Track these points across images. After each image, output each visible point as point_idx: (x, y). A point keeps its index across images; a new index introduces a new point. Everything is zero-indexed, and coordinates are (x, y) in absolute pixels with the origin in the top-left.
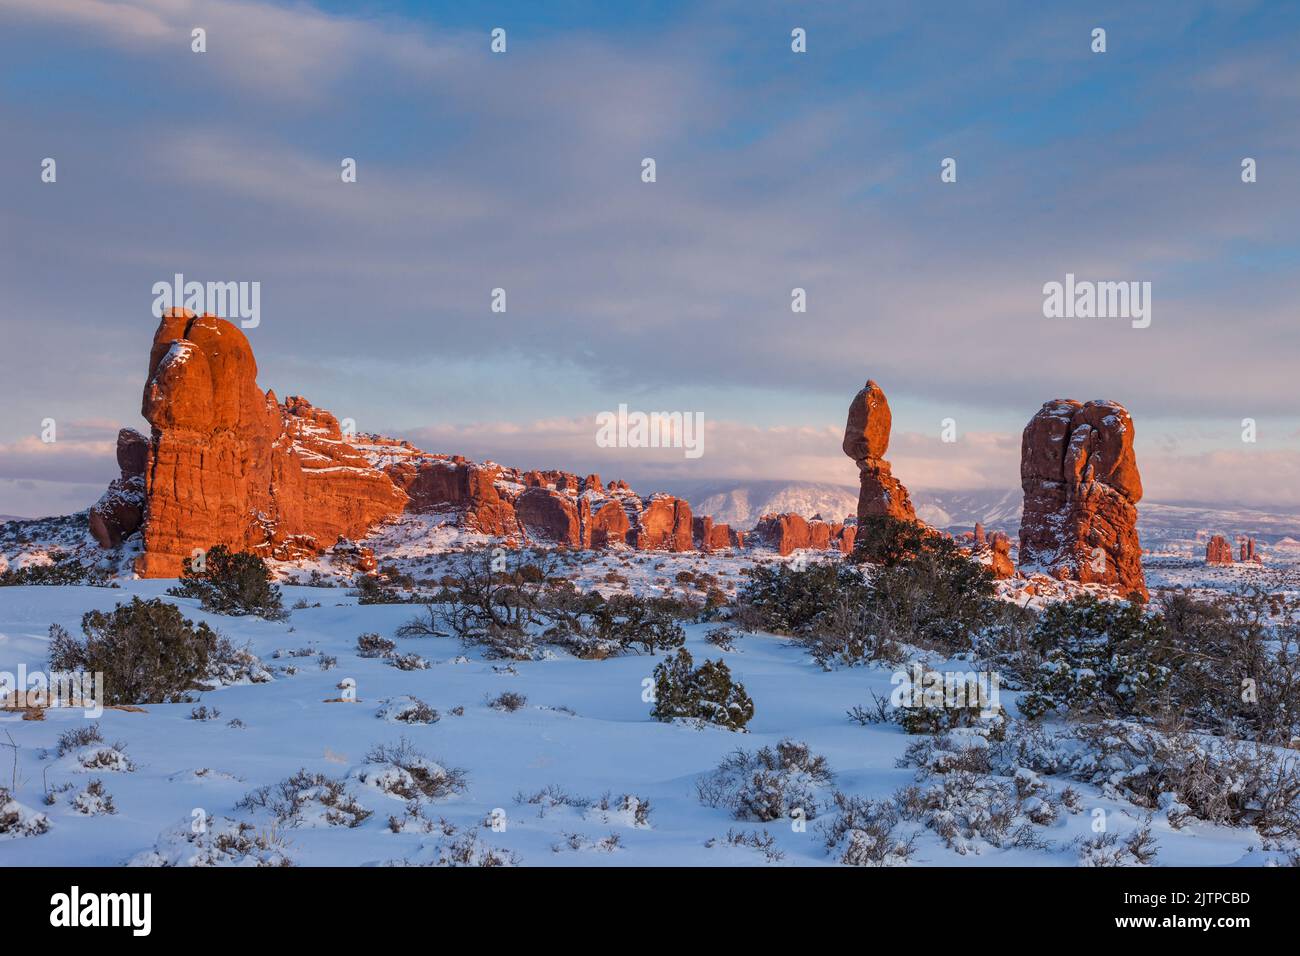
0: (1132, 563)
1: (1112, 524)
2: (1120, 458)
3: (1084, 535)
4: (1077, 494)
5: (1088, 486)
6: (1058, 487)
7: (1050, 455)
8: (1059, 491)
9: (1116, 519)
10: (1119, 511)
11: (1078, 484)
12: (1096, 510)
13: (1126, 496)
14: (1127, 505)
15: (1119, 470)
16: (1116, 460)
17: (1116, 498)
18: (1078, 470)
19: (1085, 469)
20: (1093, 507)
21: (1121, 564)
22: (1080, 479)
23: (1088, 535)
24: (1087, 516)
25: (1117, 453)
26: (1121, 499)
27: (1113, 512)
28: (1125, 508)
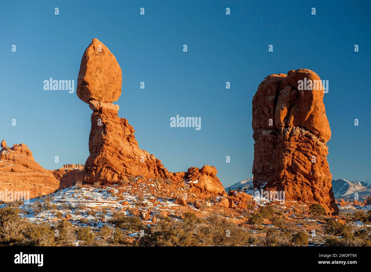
0: (324, 185)
1: (308, 157)
2: (312, 108)
3: (288, 165)
4: (282, 136)
5: (290, 129)
6: (272, 133)
7: (266, 111)
8: (272, 136)
9: (311, 153)
10: (313, 147)
11: (283, 128)
12: (296, 147)
13: (318, 136)
14: (319, 143)
15: (312, 116)
16: (309, 109)
17: (310, 137)
18: (282, 118)
19: (287, 118)
20: (294, 145)
21: (315, 186)
22: (284, 125)
23: (290, 165)
24: (289, 151)
25: (310, 104)
26: (314, 137)
27: (309, 148)
28: (317, 145)
